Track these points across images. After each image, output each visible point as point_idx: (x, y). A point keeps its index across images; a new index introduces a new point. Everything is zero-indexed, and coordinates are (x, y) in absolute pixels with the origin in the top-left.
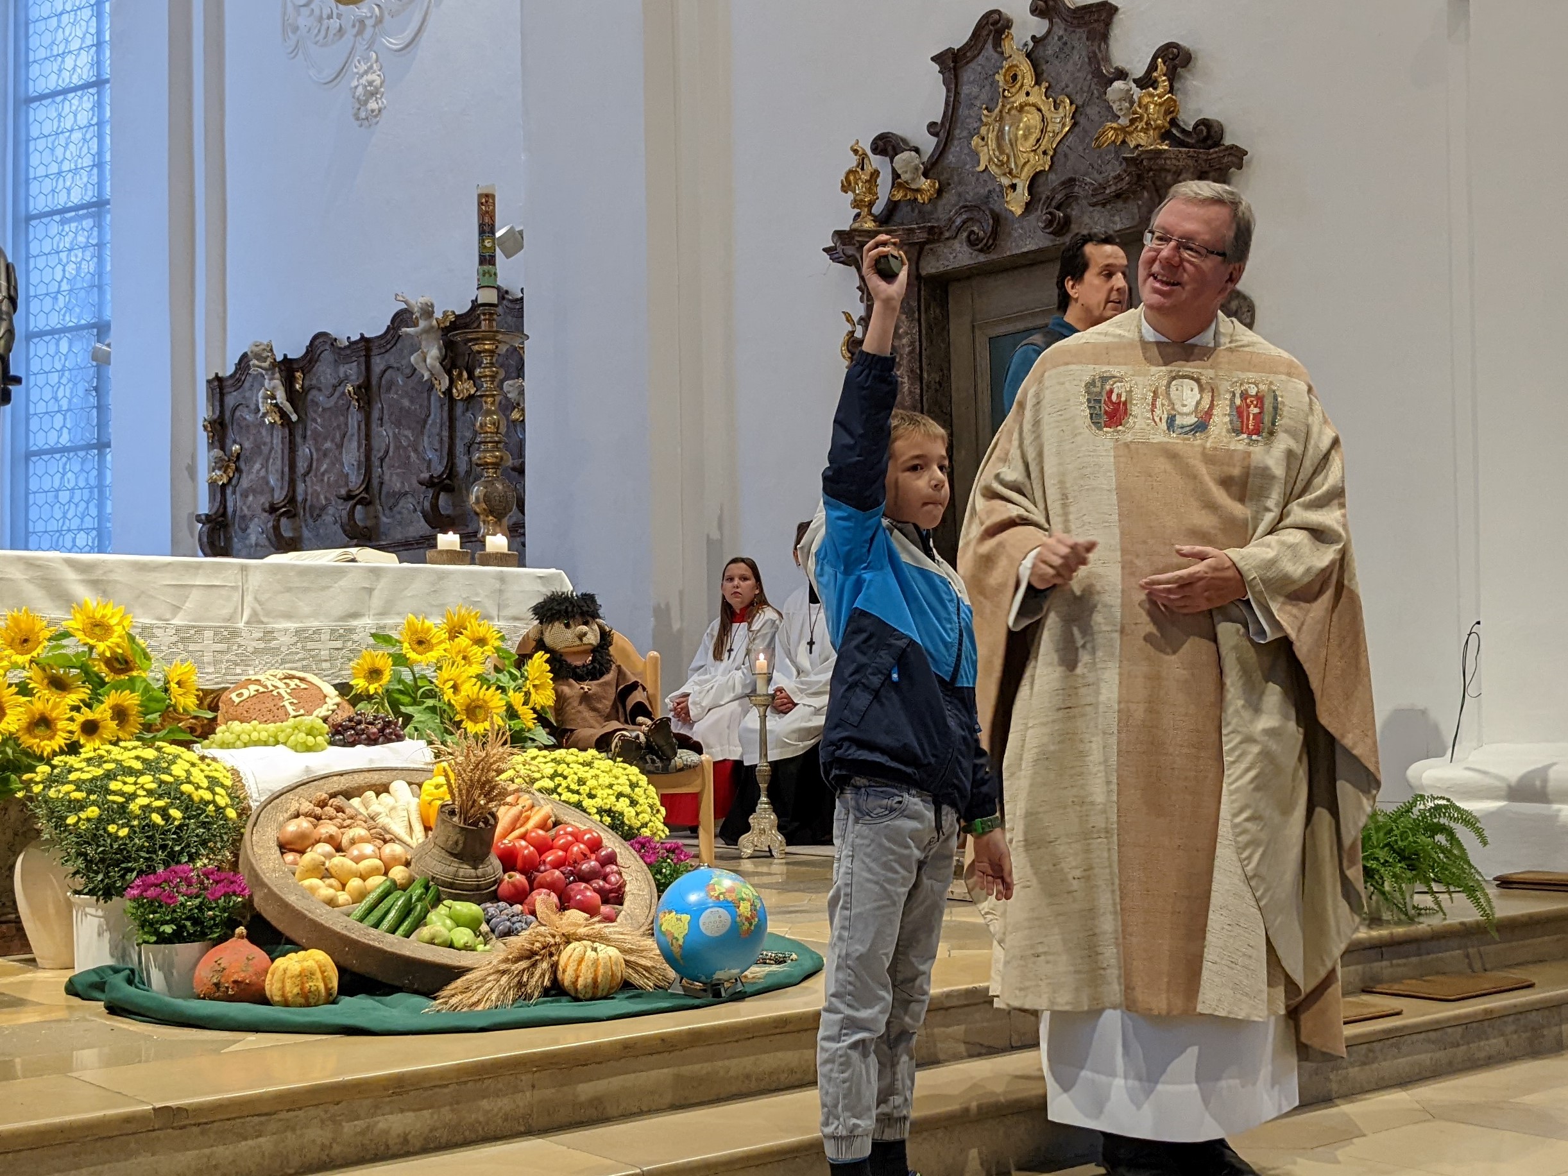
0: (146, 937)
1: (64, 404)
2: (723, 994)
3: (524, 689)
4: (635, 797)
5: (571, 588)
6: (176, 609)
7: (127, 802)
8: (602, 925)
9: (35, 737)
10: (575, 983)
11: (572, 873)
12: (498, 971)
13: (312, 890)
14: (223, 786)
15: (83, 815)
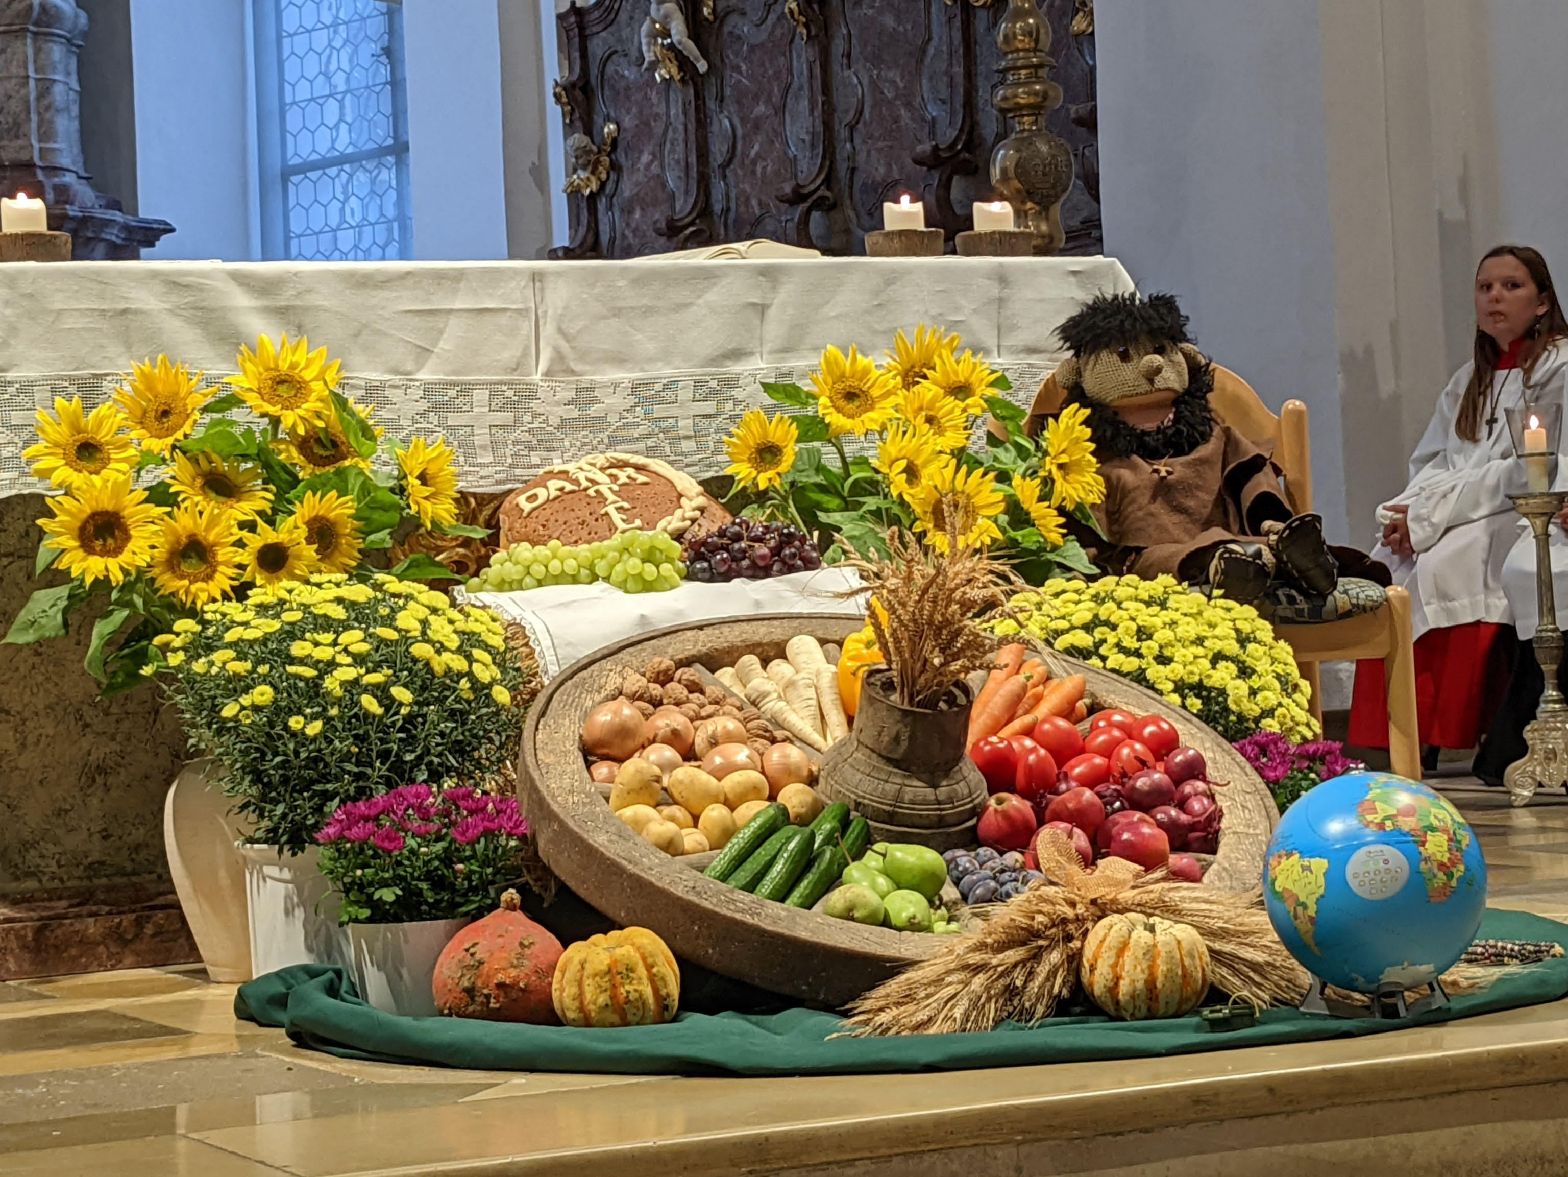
0: (353, 910)
1: (339, 80)
2: (1402, 1012)
3: (1042, 473)
4: (1249, 662)
5: (1131, 287)
6: (424, 353)
7: (321, 677)
8: (1166, 885)
9: (182, 577)
10: (1113, 989)
11: (1118, 795)
12: (965, 967)
13: (639, 825)
14: (487, 648)
15: (246, 700)
